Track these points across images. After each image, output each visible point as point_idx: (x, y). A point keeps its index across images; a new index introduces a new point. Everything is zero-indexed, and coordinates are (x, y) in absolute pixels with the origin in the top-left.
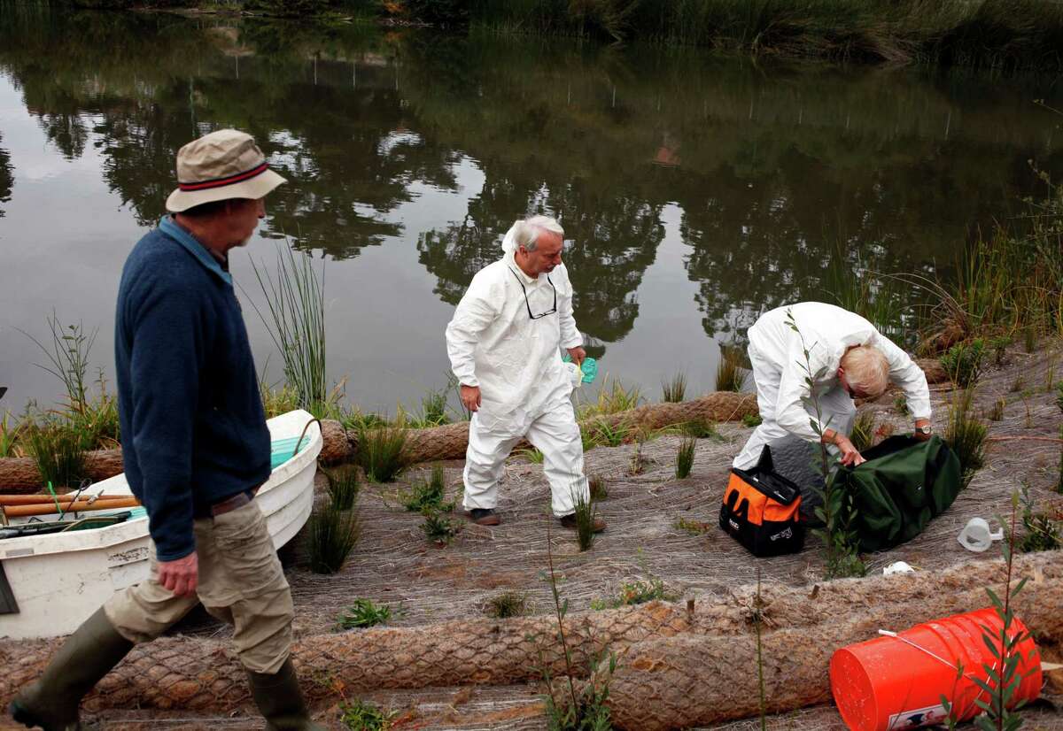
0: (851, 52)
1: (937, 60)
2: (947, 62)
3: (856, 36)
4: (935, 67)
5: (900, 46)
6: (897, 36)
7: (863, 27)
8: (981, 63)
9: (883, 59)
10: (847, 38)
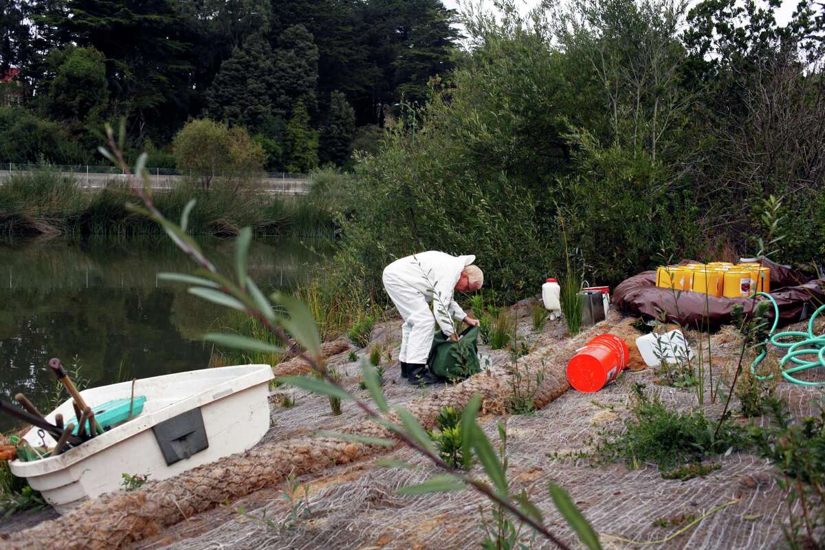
0: (14, 229)
1: (79, 230)
2: (86, 232)
3: (16, 217)
4: (79, 236)
5: (52, 223)
6: (47, 216)
7: (19, 210)
8: (110, 232)
9: (40, 233)
10: (9, 218)
